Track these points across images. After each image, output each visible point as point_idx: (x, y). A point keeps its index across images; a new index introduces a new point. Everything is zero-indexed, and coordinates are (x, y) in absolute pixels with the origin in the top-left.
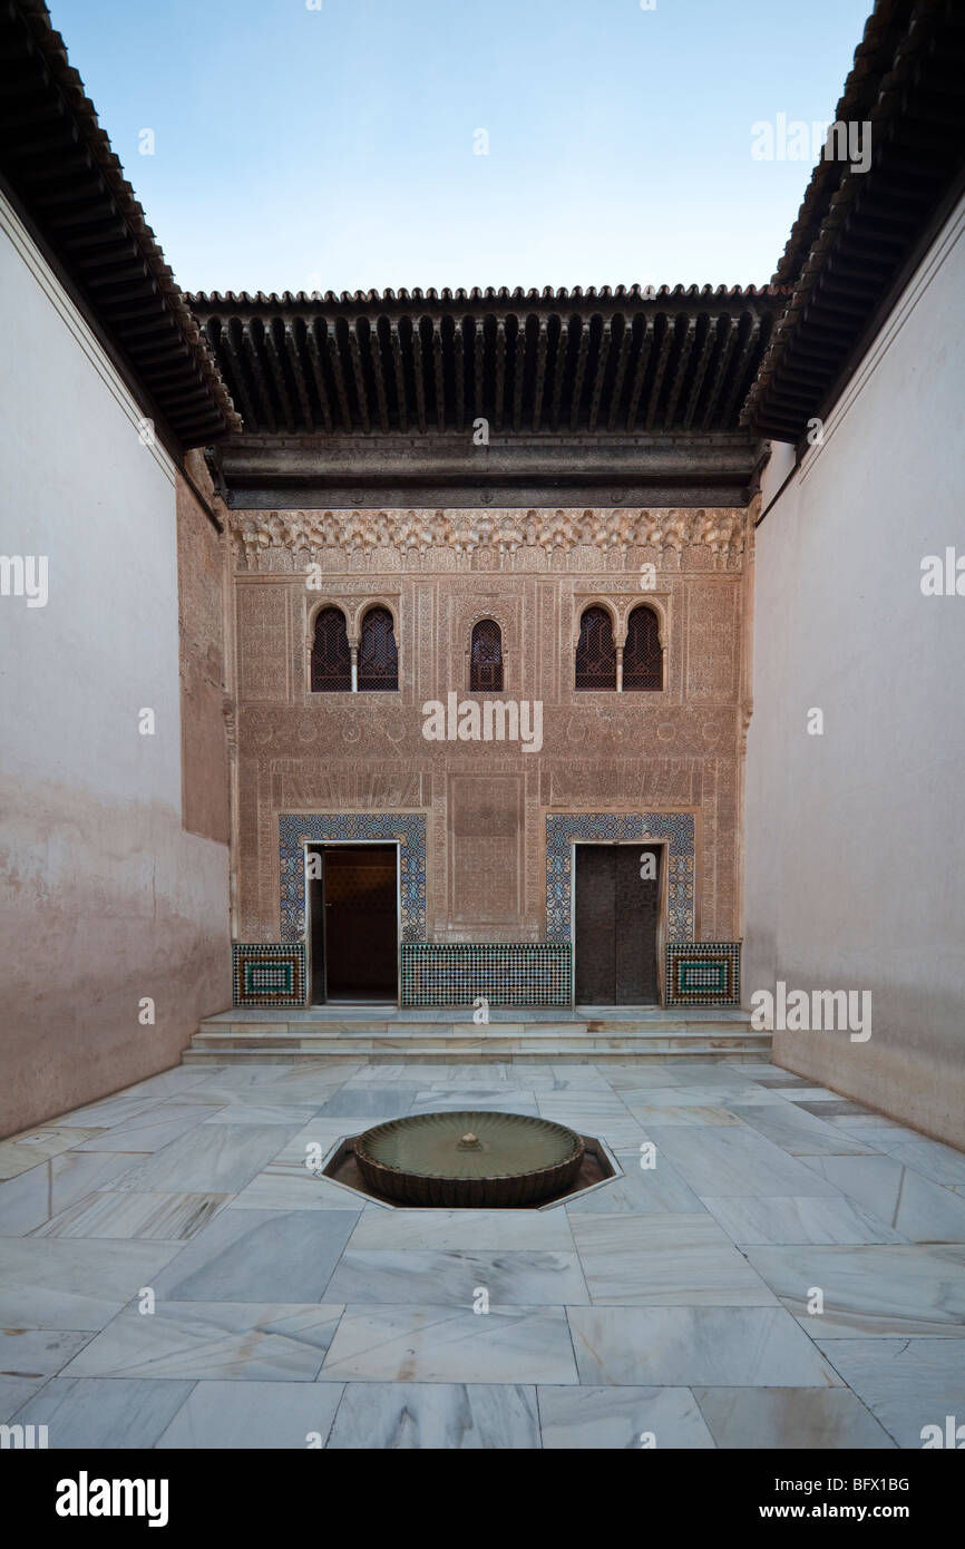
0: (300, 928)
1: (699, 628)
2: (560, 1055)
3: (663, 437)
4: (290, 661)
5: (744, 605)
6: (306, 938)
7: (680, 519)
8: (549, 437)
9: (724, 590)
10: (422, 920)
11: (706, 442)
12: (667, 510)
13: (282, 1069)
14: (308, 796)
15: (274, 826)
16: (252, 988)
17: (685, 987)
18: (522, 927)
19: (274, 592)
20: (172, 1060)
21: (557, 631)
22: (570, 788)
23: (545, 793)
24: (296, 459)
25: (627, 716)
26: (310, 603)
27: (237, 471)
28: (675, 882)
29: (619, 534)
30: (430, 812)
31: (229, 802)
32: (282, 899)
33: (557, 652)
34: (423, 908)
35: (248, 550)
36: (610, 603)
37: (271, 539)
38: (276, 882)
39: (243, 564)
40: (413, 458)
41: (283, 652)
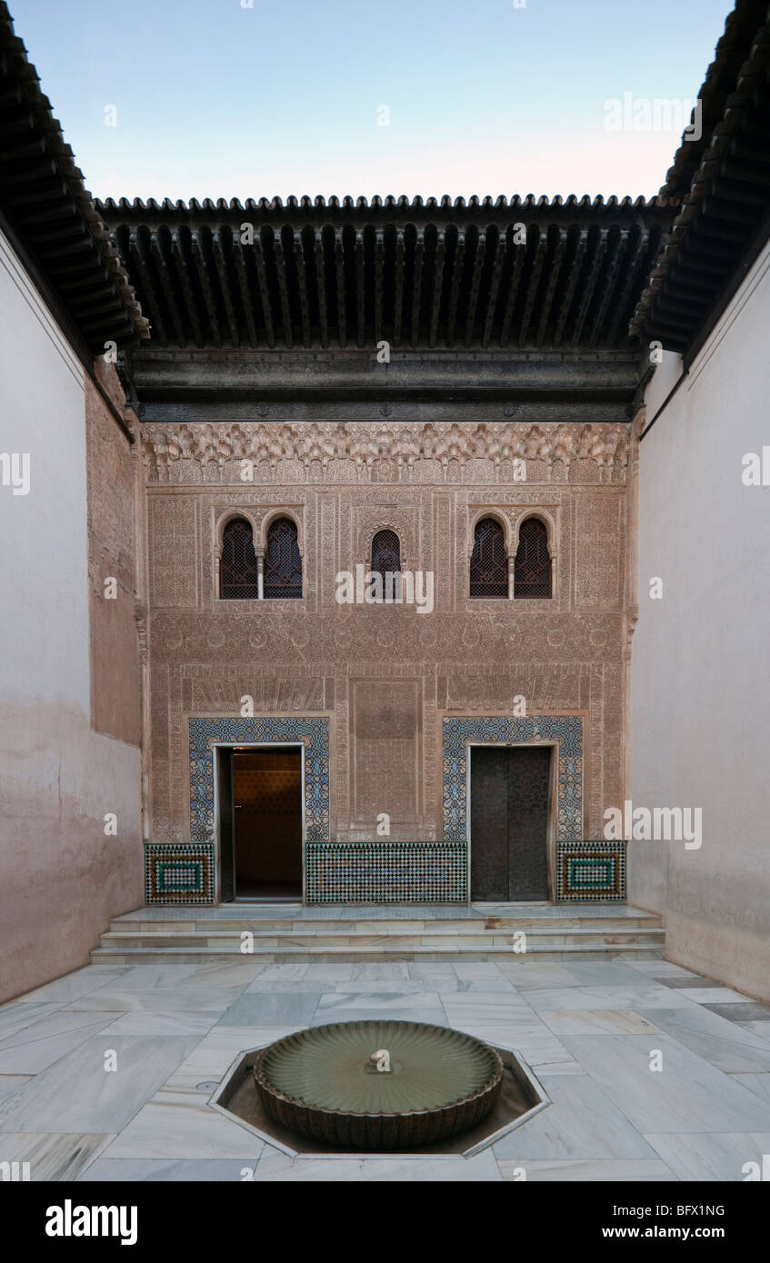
0: (208, 828)
1: (586, 539)
2: (460, 953)
3: (552, 353)
4: (199, 569)
5: (629, 517)
6: (215, 837)
7: (568, 433)
8: (444, 352)
9: (609, 501)
10: (325, 820)
11: (593, 357)
12: (556, 424)
13: (188, 969)
14: (216, 699)
15: (185, 729)
16: (163, 886)
17: (575, 883)
18: (420, 826)
19: (184, 502)
20: (80, 960)
21: (453, 541)
22: (463, 692)
23: (442, 697)
24: (204, 373)
25: (518, 622)
26: (218, 513)
27: (147, 383)
28: (565, 783)
29: (511, 448)
30: (332, 715)
31: (141, 705)
32: (192, 800)
33: (452, 561)
34: (326, 807)
35: (159, 462)
36: (501, 513)
37: (181, 451)
38: (187, 783)
39: (154, 475)
40: (316, 372)
41: (192, 562)
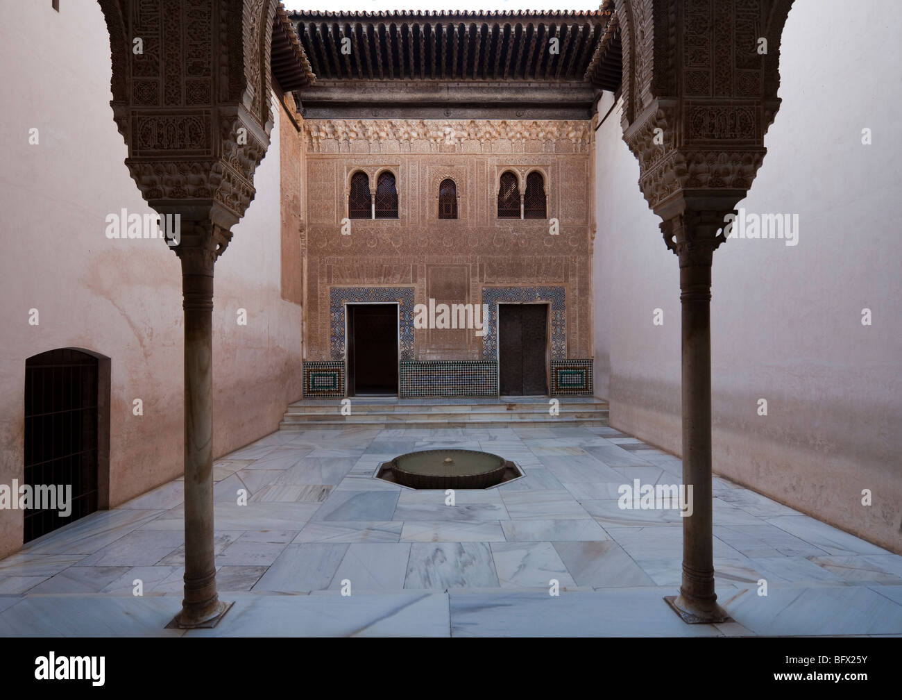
0: (341, 352)
1: (566, 184)
2: (492, 423)
3: (544, 83)
4: (337, 202)
6: (345, 358)
7: (554, 125)
8: (481, 82)
9: (579, 163)
10: (412, 348)
11: (567, 85)
12: (547, 121)
13: (338, 432)
14: (347, 277)
15: (328, 294)
16: (314, 387)
17: (562, 384)
18: (469, 351)
19: (328, 163)
20: (276, 426)
21: (487, 186)
22: (495, 273)
23: (481, 275)
24: (342, 93)
25: (527, 232)
26: (349, 170)
27: (309, 98)
28: (555, 325)
29: (521, 134)
30: (416, 286)
31: (302, 281)
32: (332, 336)
33: (487, 197)
34: (413, 340)
35: (314, 140)
36: (516, 170)
37: (327, 135)
38: (328, 326)
39: (311, 147)
40: (407, 92)
41: (333, 197)
